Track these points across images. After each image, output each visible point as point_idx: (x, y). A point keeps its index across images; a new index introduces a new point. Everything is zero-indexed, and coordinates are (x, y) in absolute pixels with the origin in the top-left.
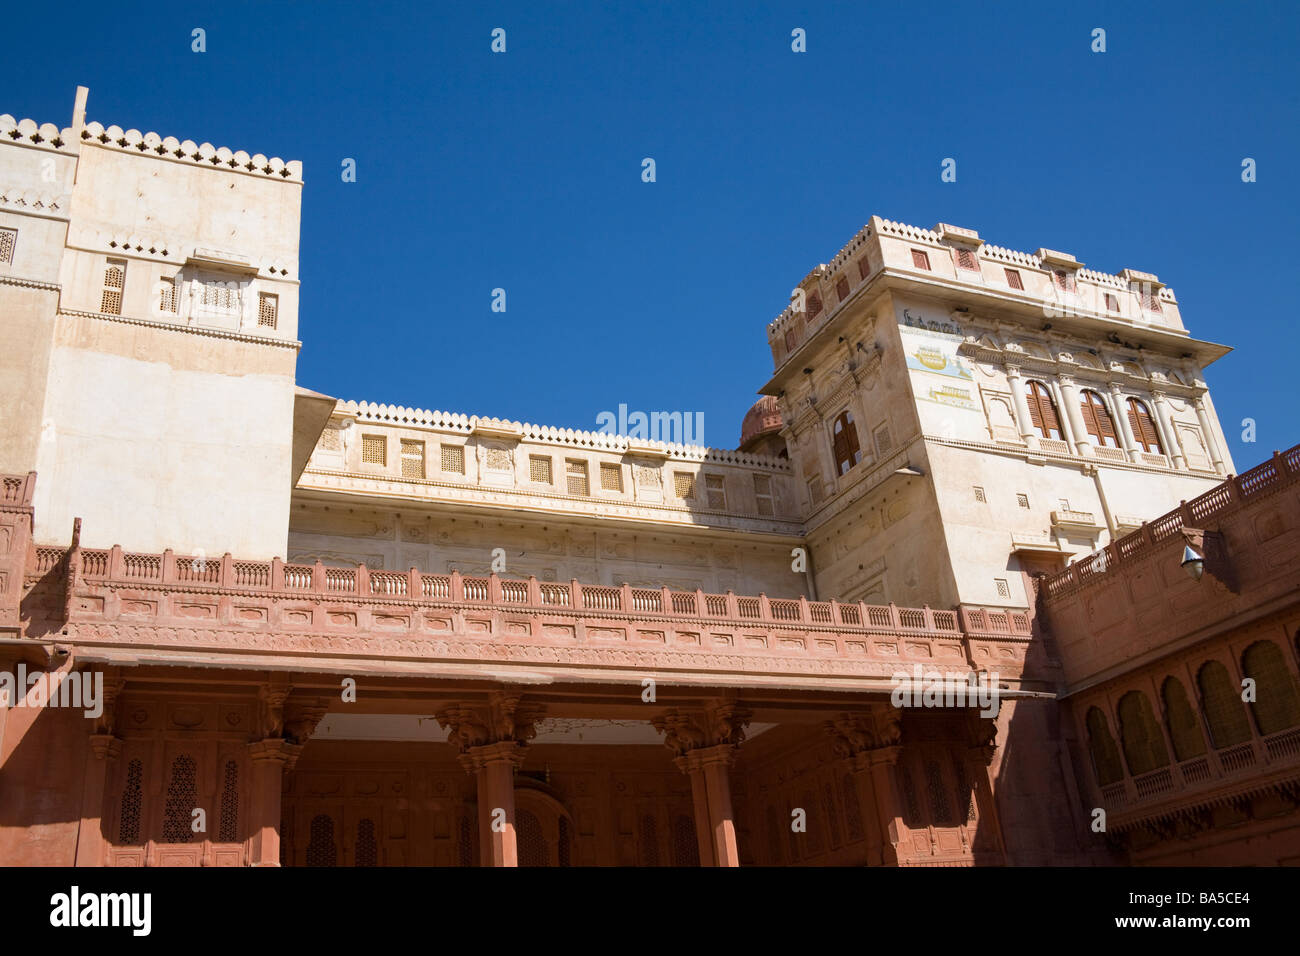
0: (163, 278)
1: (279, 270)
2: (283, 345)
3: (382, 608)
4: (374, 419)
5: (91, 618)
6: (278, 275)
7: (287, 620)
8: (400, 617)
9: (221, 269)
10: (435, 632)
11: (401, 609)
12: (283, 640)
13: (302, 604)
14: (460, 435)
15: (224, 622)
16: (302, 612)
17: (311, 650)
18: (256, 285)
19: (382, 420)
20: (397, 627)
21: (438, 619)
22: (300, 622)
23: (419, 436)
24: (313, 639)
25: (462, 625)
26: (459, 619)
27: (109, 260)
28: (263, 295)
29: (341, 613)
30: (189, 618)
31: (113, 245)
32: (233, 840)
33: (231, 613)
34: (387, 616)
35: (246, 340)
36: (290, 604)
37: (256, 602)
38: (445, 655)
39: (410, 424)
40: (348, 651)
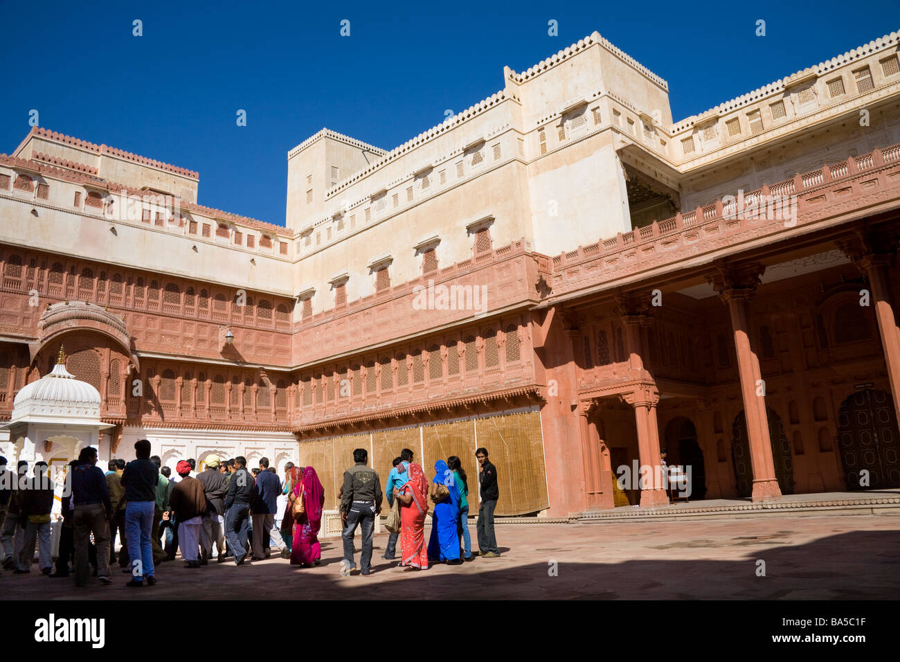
0: (557, 127)
1: (597, 94)
2: (605, 130)
3: (664, 240)
4: (729, 111)
5: (559, 285)
6: (598, 96)
7: (626, 260)
8: (674, 241)
9: (575, 109)
10: (691, 242)
11: (673, 237)
12: (626, 270)
13: (631, 251)
14: (778, 94)
15: (603, 270)
16: (632, 254)
17: (638, 271)
18: (590, 107)
19: (734, 109)
20: (673, 247)
21: (692, 235)
22: (632, 259)
23: (755, 107)
24: (638, 265)
25: (704, 235)
26: (702, 231)
27: (539, 131)
28: (593, 110)
29: (648, 249)
30: (591, 273)
31: (538, 123)
32: (624, 361)
33: (605, 265)
34: (668, 243)
35: (590, 137)
36: (626, 252)
37: (613, 257)
38: (698, 252)
39: (749, 102)
40: (653, 266)
